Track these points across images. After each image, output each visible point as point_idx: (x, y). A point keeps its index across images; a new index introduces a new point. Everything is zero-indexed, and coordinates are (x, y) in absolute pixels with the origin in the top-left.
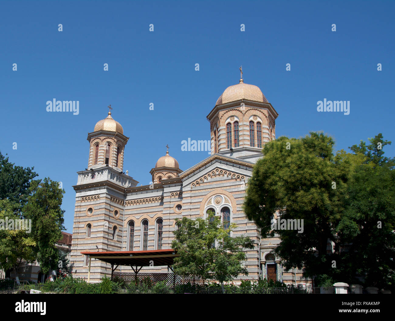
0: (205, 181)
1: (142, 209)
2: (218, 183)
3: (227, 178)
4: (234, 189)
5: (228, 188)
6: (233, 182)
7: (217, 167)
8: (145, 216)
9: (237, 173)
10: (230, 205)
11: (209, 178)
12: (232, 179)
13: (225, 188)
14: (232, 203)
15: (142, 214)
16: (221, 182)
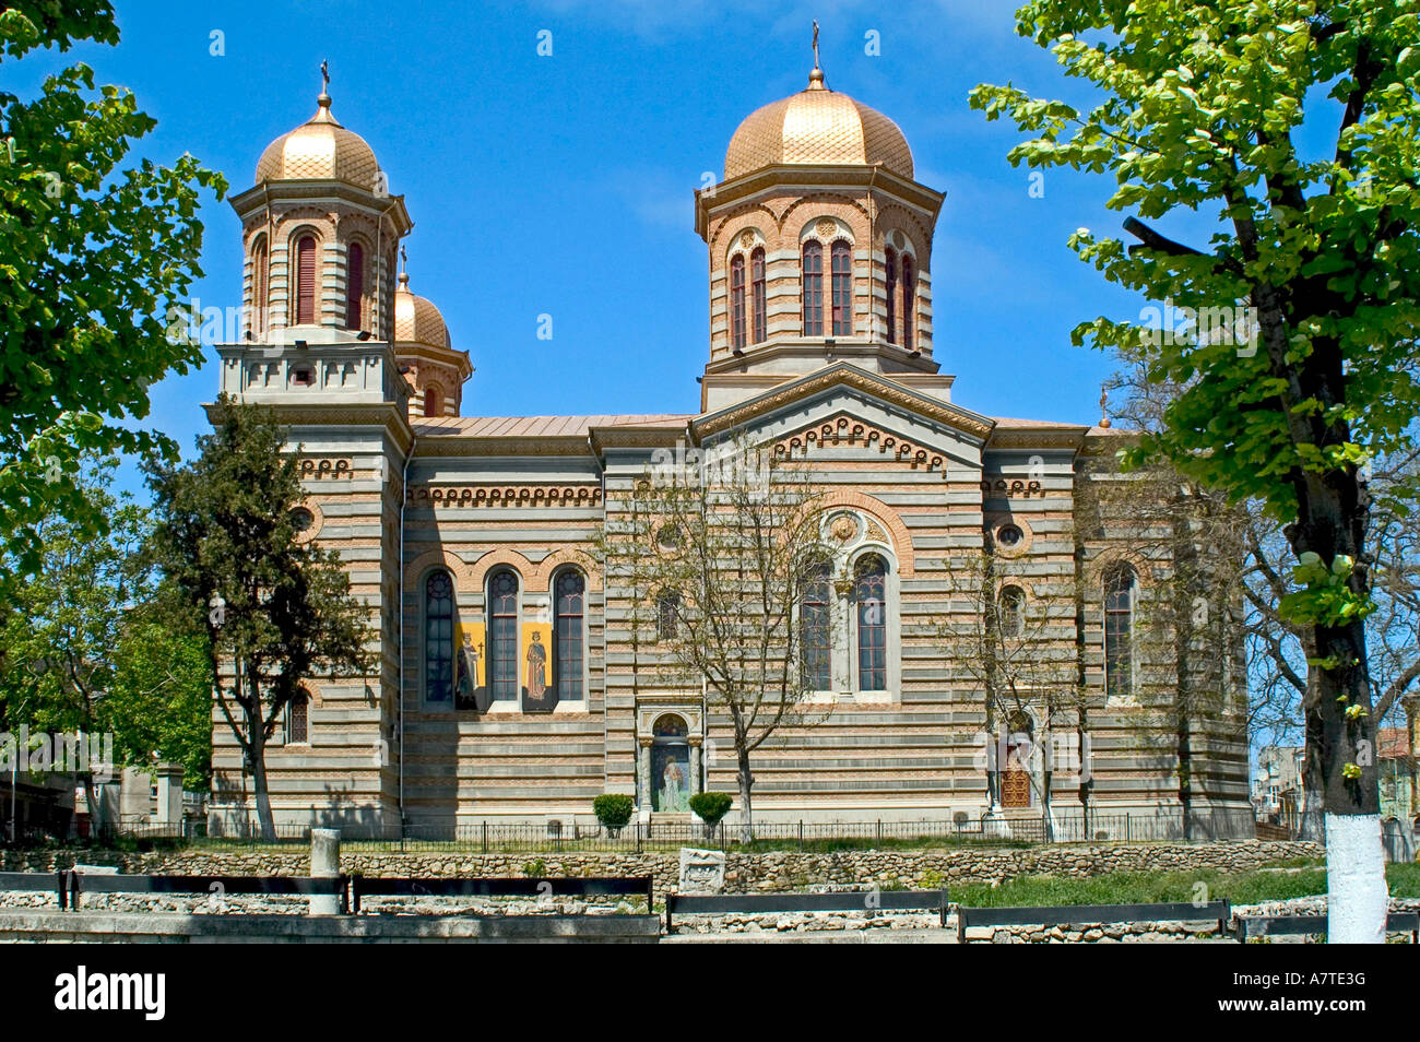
0: (797, 454)
1: (487, 525)
2: (845, 467)
3: (879, 456)
4: (904, 497)
5: (881, 489)
6: (900, 472)
7: (843, 413)
8: (504, 555)
9: (918, 443)
10: (891, 547)
11: (812, 448)
12: (898, 460)
13: (870, 489)
14: (896, 541)
15: (488, 548)
16: (853, 467)
